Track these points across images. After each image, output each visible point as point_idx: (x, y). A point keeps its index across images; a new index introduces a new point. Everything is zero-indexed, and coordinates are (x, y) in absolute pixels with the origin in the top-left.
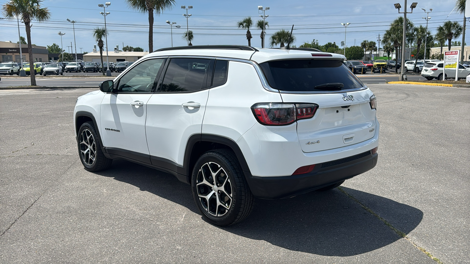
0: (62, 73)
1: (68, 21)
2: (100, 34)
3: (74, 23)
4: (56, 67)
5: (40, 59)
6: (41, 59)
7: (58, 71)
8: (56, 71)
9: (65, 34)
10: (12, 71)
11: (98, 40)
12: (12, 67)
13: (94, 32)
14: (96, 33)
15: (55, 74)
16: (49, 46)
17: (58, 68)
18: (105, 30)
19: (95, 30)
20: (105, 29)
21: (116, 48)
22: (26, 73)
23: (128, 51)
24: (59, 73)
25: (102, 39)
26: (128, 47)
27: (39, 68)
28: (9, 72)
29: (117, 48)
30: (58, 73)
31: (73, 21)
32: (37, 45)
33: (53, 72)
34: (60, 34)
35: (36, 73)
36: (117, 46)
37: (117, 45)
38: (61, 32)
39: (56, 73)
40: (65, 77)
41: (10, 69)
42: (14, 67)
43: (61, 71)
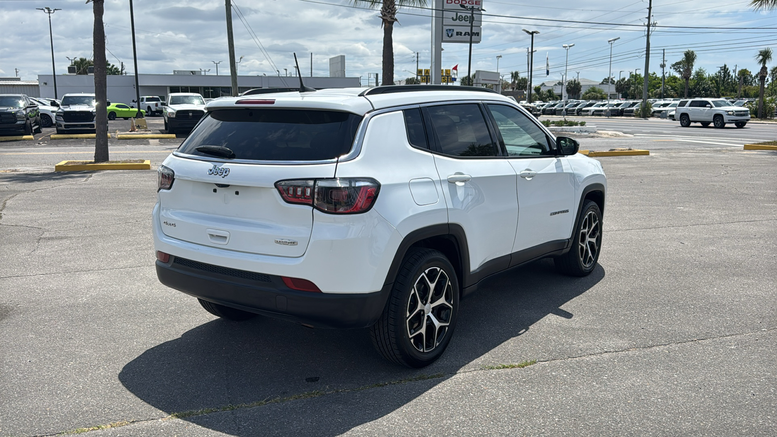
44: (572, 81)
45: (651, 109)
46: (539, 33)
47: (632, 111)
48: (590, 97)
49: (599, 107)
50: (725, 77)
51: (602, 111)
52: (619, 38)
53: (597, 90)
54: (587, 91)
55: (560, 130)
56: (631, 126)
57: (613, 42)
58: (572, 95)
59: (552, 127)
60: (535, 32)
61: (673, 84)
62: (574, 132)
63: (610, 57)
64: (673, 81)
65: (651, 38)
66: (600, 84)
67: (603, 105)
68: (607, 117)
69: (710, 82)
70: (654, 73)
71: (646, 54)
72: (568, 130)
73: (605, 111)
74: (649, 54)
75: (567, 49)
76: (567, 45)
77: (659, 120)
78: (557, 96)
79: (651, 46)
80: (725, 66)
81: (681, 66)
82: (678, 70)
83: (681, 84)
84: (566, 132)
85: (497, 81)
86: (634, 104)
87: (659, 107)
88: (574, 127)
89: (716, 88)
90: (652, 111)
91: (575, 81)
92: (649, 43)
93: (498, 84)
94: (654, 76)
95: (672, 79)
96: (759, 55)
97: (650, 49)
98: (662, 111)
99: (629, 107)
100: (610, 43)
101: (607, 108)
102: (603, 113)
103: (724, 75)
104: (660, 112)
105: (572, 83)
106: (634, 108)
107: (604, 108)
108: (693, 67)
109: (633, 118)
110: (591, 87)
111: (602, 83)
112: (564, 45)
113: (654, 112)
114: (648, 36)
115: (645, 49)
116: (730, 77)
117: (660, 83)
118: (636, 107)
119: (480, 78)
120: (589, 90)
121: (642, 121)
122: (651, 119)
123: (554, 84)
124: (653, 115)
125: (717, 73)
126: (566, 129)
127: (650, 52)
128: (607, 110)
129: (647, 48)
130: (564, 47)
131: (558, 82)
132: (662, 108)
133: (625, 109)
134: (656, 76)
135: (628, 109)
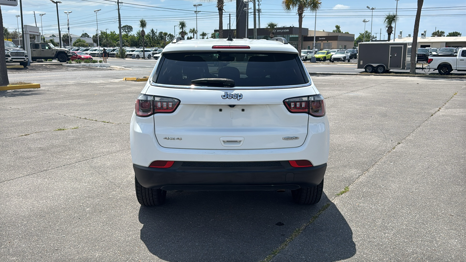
0: (349, 59)
1: (368, 9)
2: (391, 19)
3: (373, 10)
4: (343, 54)
5: (344, 46)
6: (346, 46)
7: (345, 58)
8: (343, 58)
9: (369, 21)
10: (306, 57)
11: (388, 26)
12: (307, 53)
13: (385, 19)
14: (387, 19)
15: (341, 61)
16: (361, 33)
17: (346, 54)
18: (395, 16)
19: (387, 17)
20: (395, 14)
21: (423, 33)
22: (316, 60)
23: (437, 36)
24: (346, 60)
25: (392, 25)
26: (438, 31)
27: (329, 55)
28: (303, 58)
29: (425, 34)
30: (344, 59)
31: (372, 8)
32: (350, 33)
33: (340, 58)
34: (364, 21)
35: (325, 59)
36: (425, 32)
37: (425, 30)
38: (365, 20)
39: (343, 59)
40: (352, 63)
41: (304, 56)
42: (308, 54)
43: (349, 58)
44: (65, 35)
45: (126, 53)
46: (61, 3)
47: (114, 54)
48: (79, 44)
49: (93, 51)
50: (153, 36)
51: (95, 54)
52: (101, 10)
53: (82, 41)
54: (76, 41)
55: (88, 65)
56: (124, 63)
57: (97, 12)
58: (67, 43)
59: (83, 64)
60: (58, 2)
61: (126, 38)
62: (97, 67)
63: (96, 21)
64: (126, 37)
65: (120, 11)
66: (80, 37)
67: (95, 50)
68: (99, 58)
69: (146, 38)
70: (114, 32)
71: (119, 20)
72: (93, 66)
73: (98, 54)
74: (120, 20)
75: (68, 14)
76: (67, 12)
77: (131, 59)
78: (57, 44)
79: (121, 16)
80: (153, 29)
81: (126, 28)
82: (125, 30)
83: (130, 39)
84: (92, 66)
85: (38, 33)
86: (114, 50)
87: (130, 52)
88: (96, 63)
89: (149, 41)
90: (126, 54)
91: (67, 35)
92: (120, 14)
93: (39, 35)
94: (114, 33)
95: (125, 35)
96: (180, 25)
97: (121, 17)
98: (132, 54)
99: (112, 52)
100: (95, 12)
101: (98, 52)
102: (96, 55)
103: (153, 34)
104: (131, 55)
105: (65, 36)
106: (115, 52)
107: (96, 52)
108: (133, 29)
109: (116, 58)
110: (78, 38)
111: (82, 37)
112: (65, 12)
113: (127, 55)
114: (119, 9)
115: (118, 18)
116: (156, 36)
117: (118, 38)
118: (116, 52)
119: (28, 30)
120: (77, 41)
121: (121, 60)
122: (127, 59)
123: (50, 36)
124: (127, 56)
125: (149, 33)
126: (92, 65)
127: (121, 19)
128: (99, 53)
129: (119, 17)
130: (65, 13)
131: (52, 35)
132: (131, 53)
133: (109, 53)
134: (115, 33)
135: (112, 53)
